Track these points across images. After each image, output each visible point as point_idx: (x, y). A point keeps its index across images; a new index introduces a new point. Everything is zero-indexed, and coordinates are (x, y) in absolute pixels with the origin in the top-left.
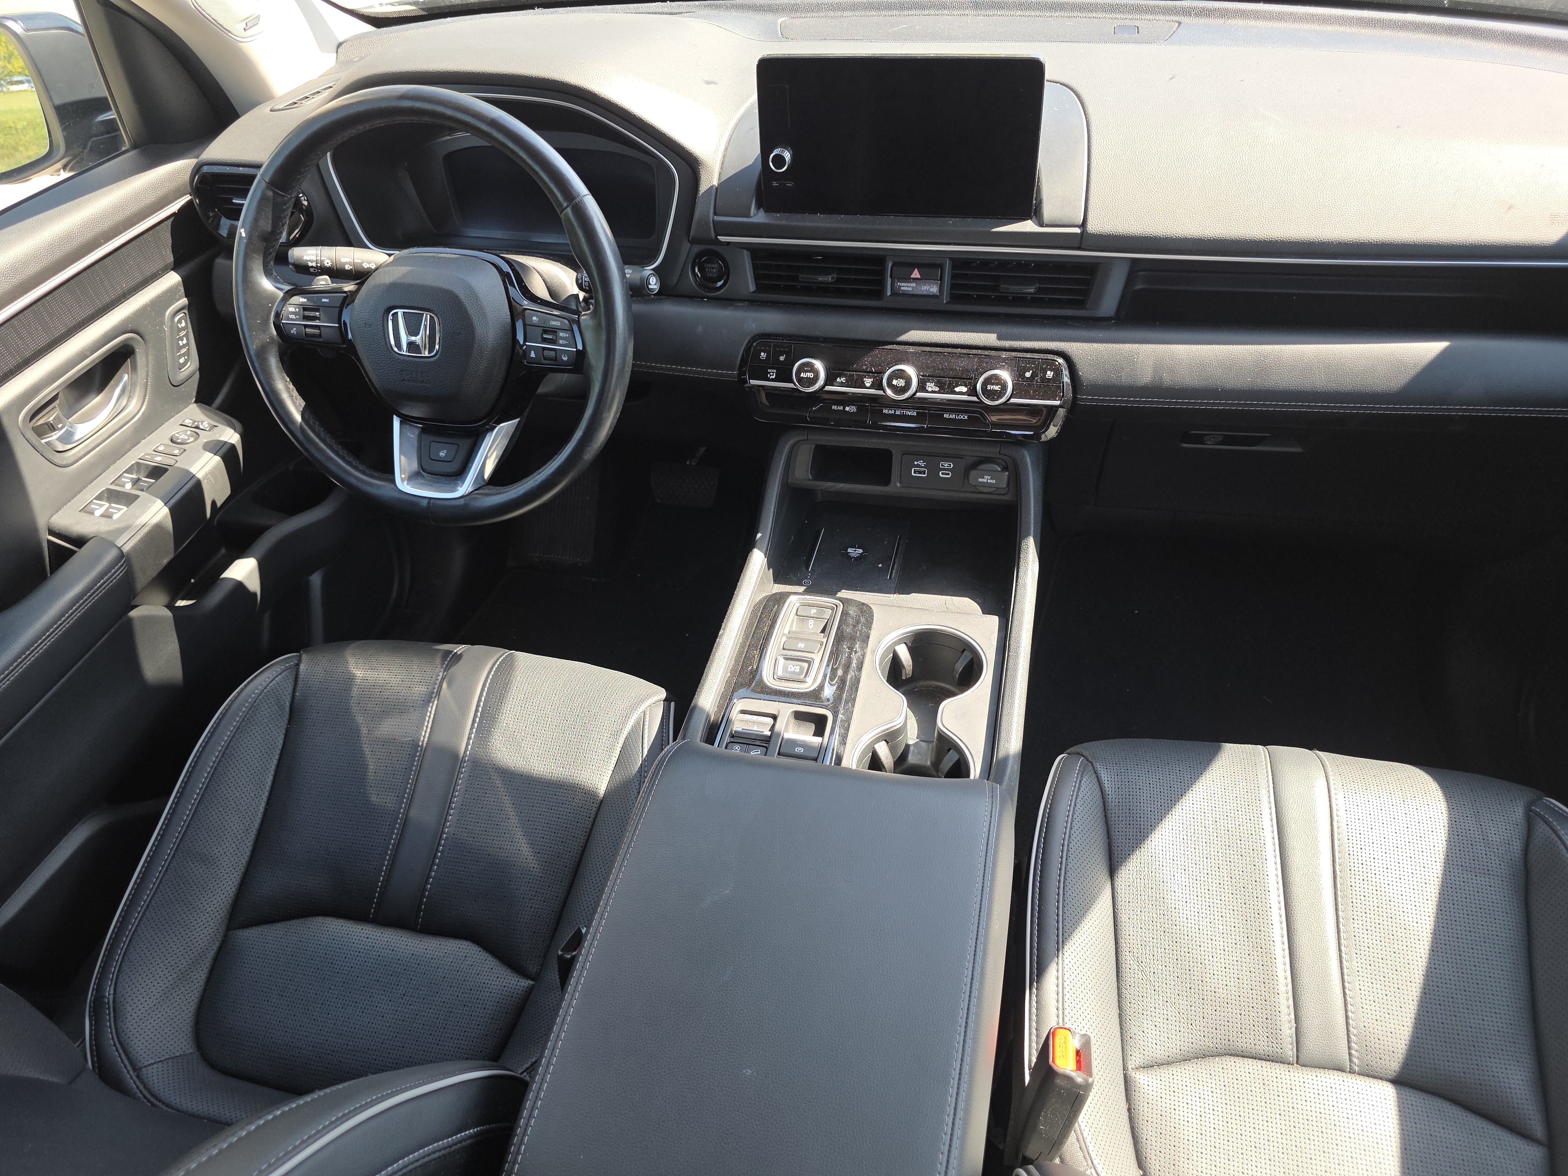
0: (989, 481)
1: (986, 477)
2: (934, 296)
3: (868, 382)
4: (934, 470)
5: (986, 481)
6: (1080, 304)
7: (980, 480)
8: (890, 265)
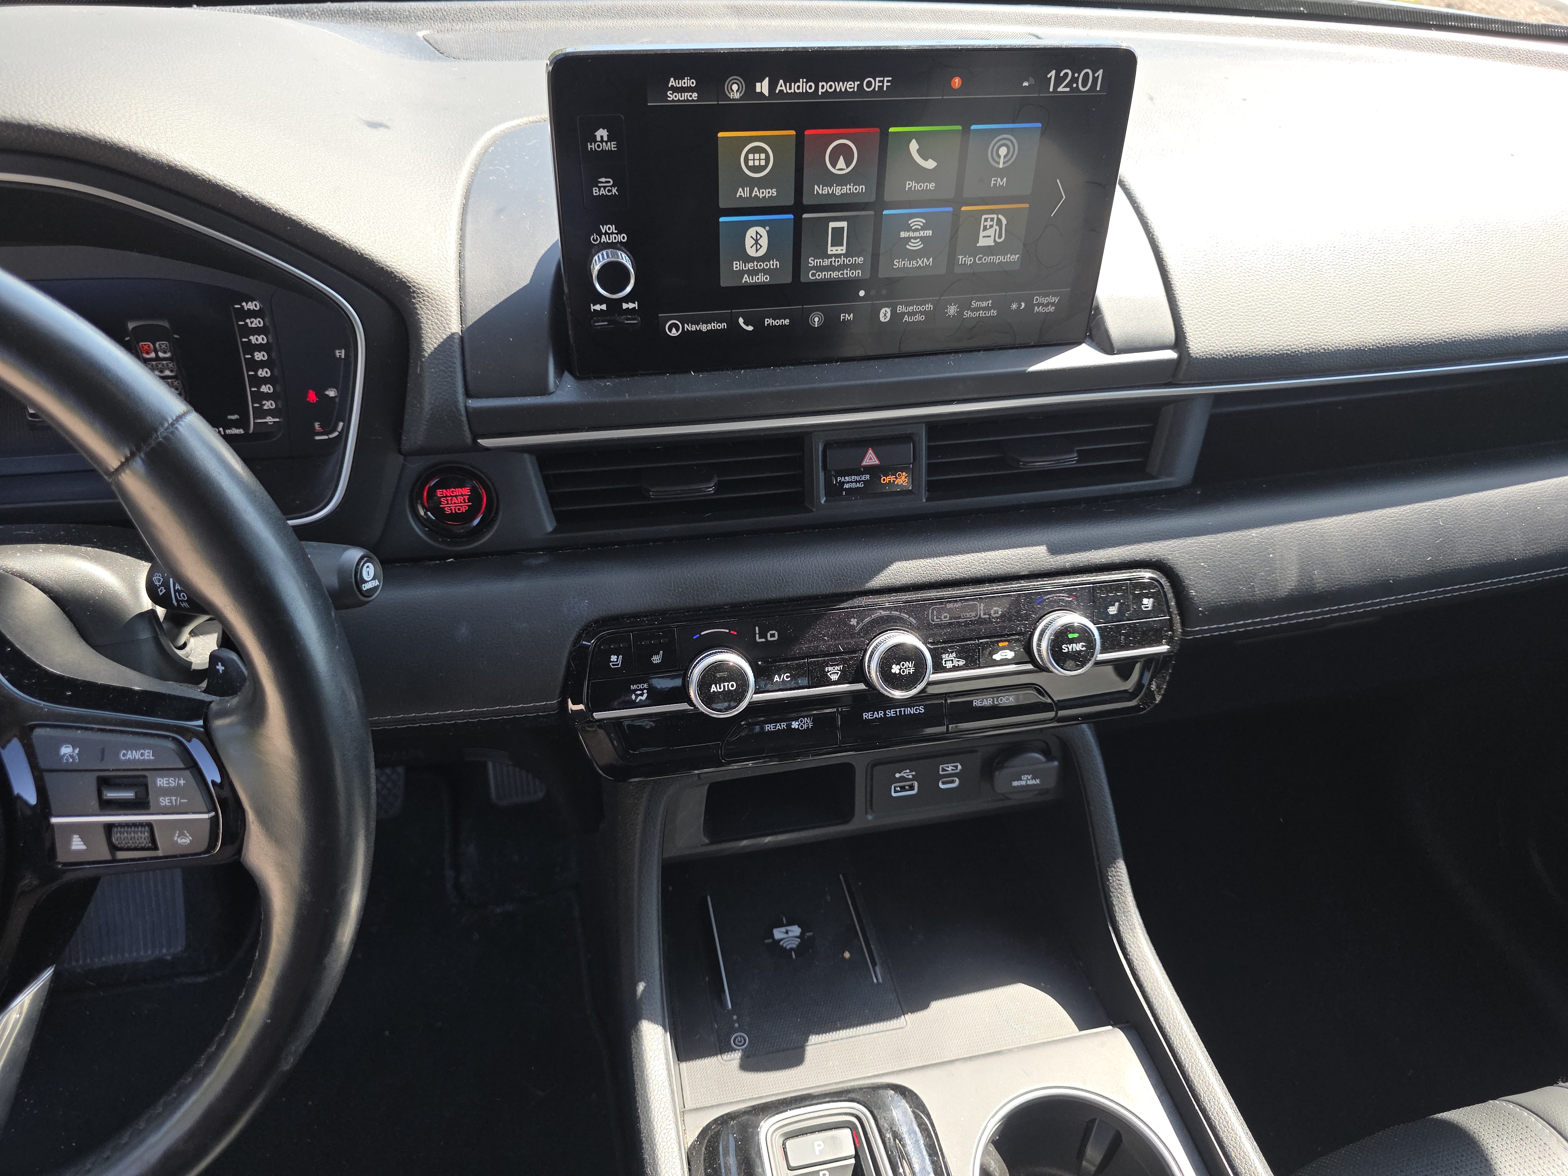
0: (1030, 782)
1: (1024, 777)
2: (904, 493)
3: (834, 672)
4: (928, 780)
5: (1023, 783)
6: (1139, 471)
7: (1015, 784)
8: (821, 449)
